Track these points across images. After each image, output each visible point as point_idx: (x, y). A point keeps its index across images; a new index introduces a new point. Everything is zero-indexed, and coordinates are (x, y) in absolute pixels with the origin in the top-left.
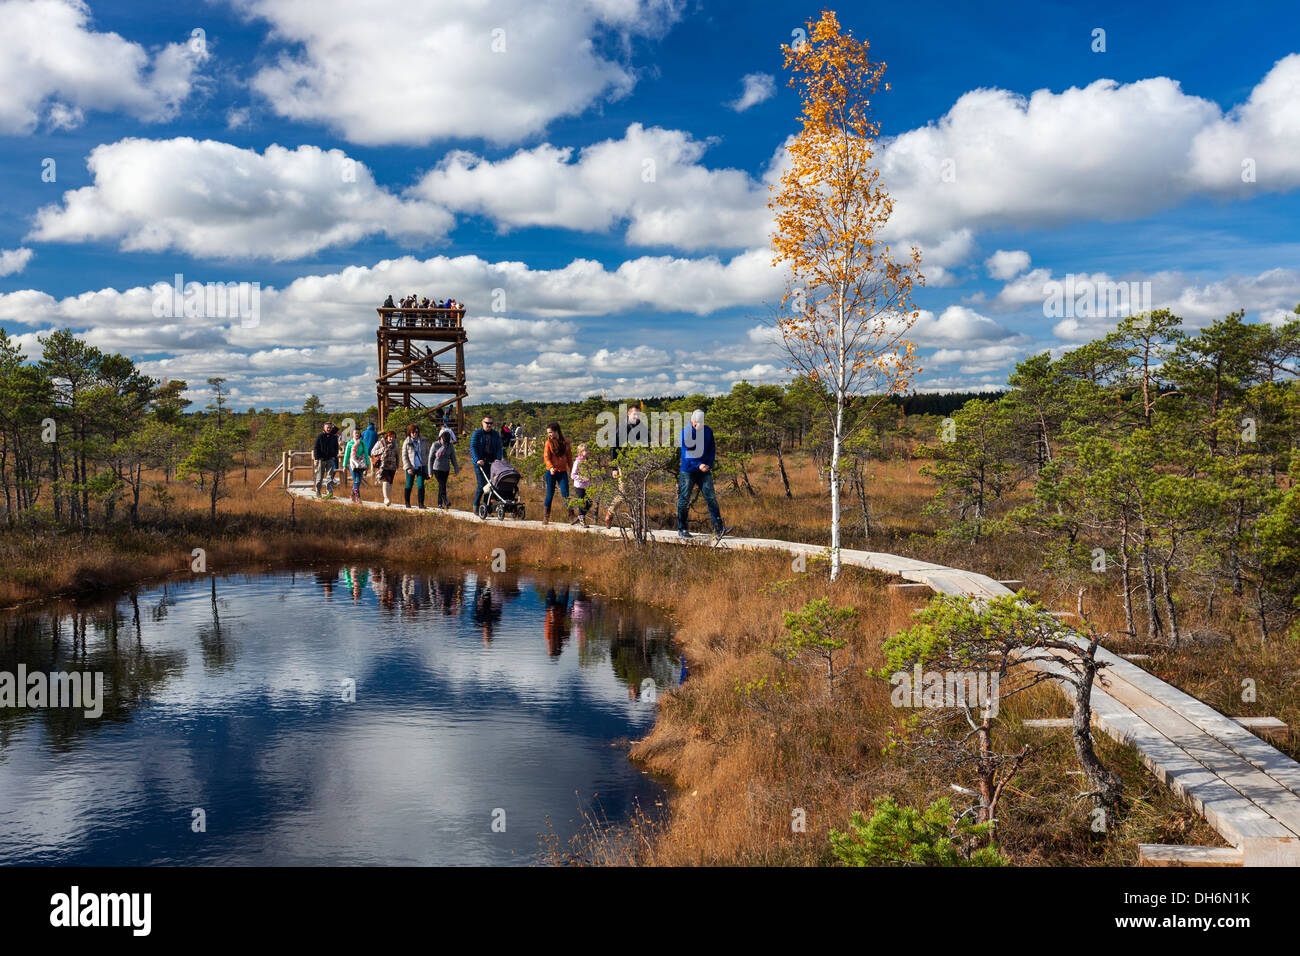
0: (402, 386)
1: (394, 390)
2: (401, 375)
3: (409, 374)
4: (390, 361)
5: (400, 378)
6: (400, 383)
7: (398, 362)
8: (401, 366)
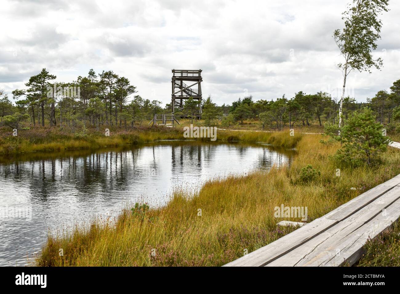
0: (180, 97)
1: (177, 98)
2: (179, 93)
3: (182, 93)
4: (175, 88)
5: (179, 94)
6: (179, 96)
7: (178, 88)
8: (180, 90)
